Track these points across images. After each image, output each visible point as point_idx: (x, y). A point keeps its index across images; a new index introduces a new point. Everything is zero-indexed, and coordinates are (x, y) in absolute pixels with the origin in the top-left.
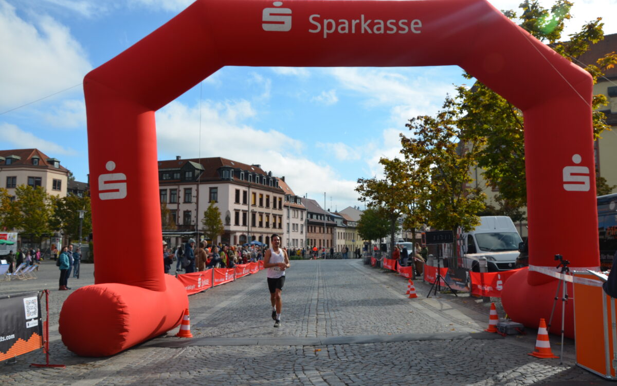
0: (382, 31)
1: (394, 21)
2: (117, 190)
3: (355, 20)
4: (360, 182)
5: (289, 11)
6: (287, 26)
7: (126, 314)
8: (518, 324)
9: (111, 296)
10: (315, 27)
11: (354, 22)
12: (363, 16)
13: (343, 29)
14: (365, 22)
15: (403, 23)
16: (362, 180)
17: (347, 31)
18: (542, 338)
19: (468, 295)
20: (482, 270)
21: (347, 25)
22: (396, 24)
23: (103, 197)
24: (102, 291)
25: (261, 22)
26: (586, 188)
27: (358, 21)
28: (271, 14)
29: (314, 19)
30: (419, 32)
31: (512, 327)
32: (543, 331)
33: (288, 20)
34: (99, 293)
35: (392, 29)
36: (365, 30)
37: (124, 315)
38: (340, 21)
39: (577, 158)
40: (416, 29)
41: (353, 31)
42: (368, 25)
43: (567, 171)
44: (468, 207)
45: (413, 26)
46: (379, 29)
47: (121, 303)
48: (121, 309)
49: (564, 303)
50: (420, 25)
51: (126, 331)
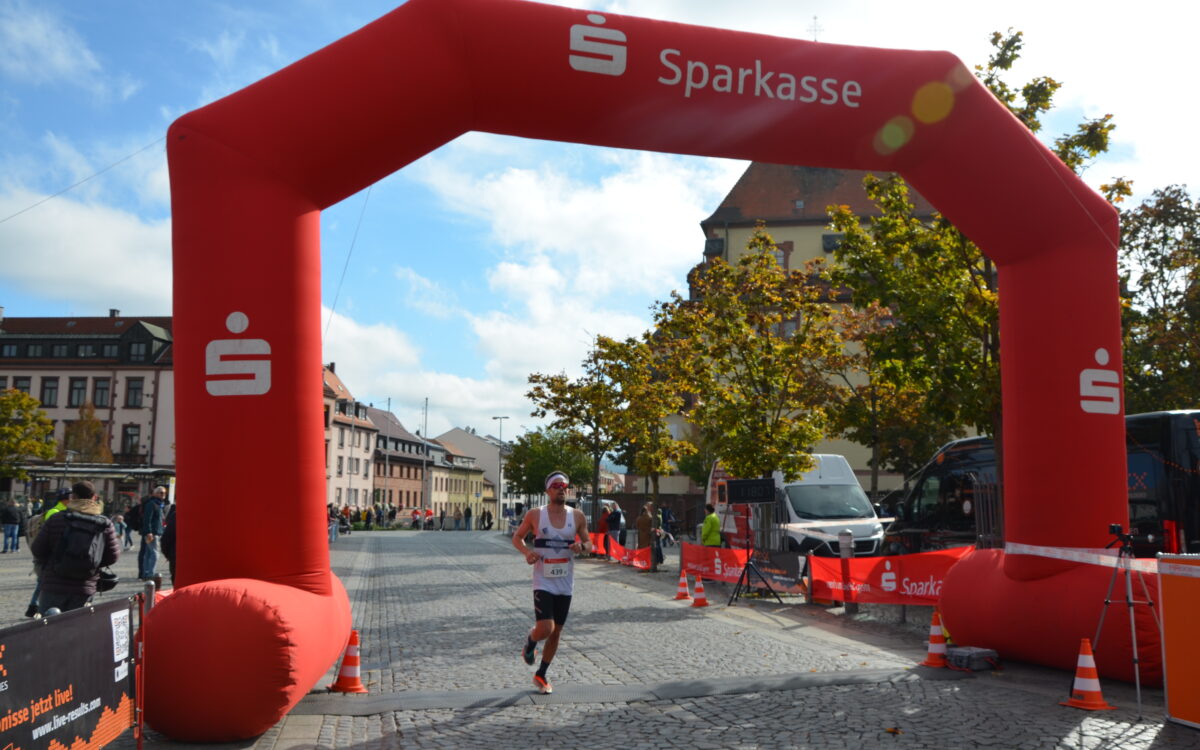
0: (792, 96)
1: (814, 79)
2: (251, 377)
3: (746, 68)
4: (535, 382)
5: (621, 36)
6: (617, 66)
7: (292, 645)
8: (988, 650)
10: (671, 74)
11: (743, 73)
12: (758, 64)
13: (722, 83)
14: (763, 75)
15: (829, 85)
16: (538, 377)
17: (728, 88)
18: (1086, 673)
19: (802, 600)
20: (844, 554)
21: (729, 77)
22: (817, 86)
23: (214, 388)
24: (239, 597)
25: (566, 51)
26: (1114, 408)
27: (749, 72)
28: (587, 38)
29: (669, 57)
30: (856, 105)
32: (1087, 661)
33: (620, 54)
35: (809, 95)
36: (762, 90)
37: (290, 648)
38: (718, 67)
39: (1102, 356)
40: (852, 99)
41: (741, 91)
42: (769, 82)
43: (1087, 377)
44: (793, 435)
45: (846, 93)
46: (786, 91)
47: (283, 622)
48: (283, 636)
50: (858, 93)
51: (292, 682)
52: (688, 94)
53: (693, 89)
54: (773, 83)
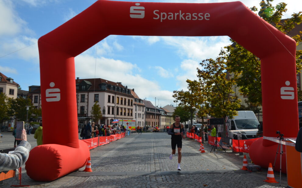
0: (190, 19)
1: (196, 14)
2: (56, 97)
3: (177, 13)
4: (175, 93)
5: (143, 8)
6: (142, 16)
7: (60, 159)
8: (258, 166)
9: (53, 150)
10: (157, 17)
11: (176, 14)
12: (180, 11)
13: (170, 17)
14: (182, 14)
15: (200, 15)
16: (176, 91)
17: (172, 19)
18: (270, 173)
19: (231, 151)
20: (239, 139)
21: (172, 16)
22: (197, 16)
23: (48, 100)
25: (129, 13)
26: (292, 98)
27: (178, 14)
28: (134, 10)
29: (156, 12)
30: (209, 19)
31: (255, 167)
32: (271, 169)
33: (143, 13)
34: (47, 149)
35: (195, 18)
36: (182, 18)
37: (60, 160)
38: (169, 13)
39: (288, 83)
40: (207, 18)
41: (176, 19)
42: (183, 16)
43: (283, 89)
44: (232, 106)
45: (205, 16)
46: (188, 18)
47: (58, 154)
48: (58, 157)
49: (281, 155)
50: (209, 16)
51: (61, 168)
52: (161, 21)
53: (163, 20)
54: (184, 16)
